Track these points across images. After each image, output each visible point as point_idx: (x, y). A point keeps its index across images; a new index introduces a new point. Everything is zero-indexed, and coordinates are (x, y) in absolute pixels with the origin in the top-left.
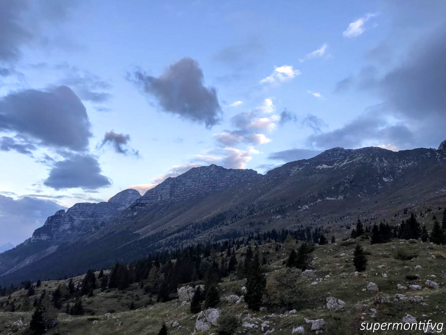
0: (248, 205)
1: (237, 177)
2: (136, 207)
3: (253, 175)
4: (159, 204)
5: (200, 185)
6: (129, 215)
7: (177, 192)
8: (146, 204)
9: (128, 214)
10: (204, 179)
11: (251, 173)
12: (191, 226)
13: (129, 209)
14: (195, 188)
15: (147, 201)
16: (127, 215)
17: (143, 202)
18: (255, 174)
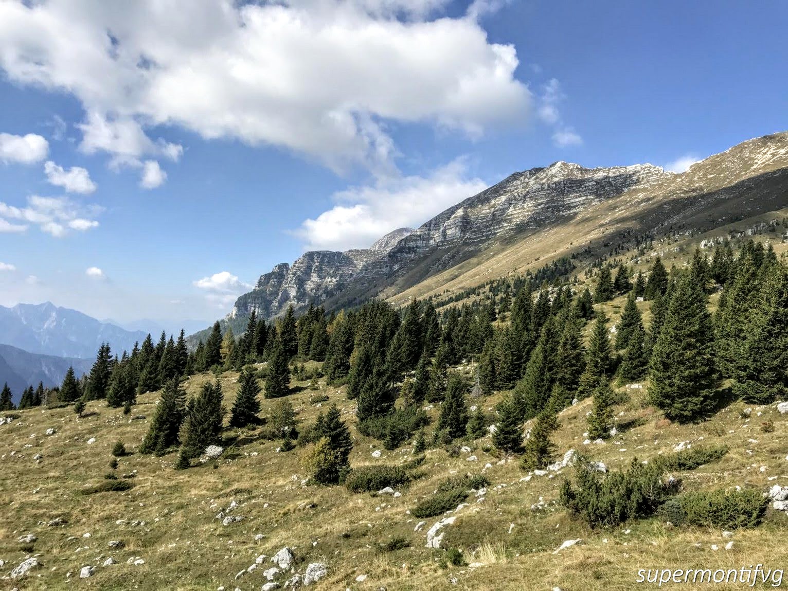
0: (636, 237)
1: (613, 182)
2: (399, 255)
3: (652, 176)
4: (441, 248)
5: (525, 207)
6: (384, 270)
7: (477, 224)
8: (418, 250)
9: (383, 268)
10: (535, 192)
11: (648, 173)
12: (488, 287)
13: (386, 259)
14: (514, 212)
15: (419, 243)
16: (382, 271)
17: (412, 244)
18: (657, 172)
